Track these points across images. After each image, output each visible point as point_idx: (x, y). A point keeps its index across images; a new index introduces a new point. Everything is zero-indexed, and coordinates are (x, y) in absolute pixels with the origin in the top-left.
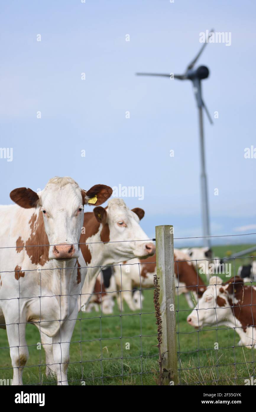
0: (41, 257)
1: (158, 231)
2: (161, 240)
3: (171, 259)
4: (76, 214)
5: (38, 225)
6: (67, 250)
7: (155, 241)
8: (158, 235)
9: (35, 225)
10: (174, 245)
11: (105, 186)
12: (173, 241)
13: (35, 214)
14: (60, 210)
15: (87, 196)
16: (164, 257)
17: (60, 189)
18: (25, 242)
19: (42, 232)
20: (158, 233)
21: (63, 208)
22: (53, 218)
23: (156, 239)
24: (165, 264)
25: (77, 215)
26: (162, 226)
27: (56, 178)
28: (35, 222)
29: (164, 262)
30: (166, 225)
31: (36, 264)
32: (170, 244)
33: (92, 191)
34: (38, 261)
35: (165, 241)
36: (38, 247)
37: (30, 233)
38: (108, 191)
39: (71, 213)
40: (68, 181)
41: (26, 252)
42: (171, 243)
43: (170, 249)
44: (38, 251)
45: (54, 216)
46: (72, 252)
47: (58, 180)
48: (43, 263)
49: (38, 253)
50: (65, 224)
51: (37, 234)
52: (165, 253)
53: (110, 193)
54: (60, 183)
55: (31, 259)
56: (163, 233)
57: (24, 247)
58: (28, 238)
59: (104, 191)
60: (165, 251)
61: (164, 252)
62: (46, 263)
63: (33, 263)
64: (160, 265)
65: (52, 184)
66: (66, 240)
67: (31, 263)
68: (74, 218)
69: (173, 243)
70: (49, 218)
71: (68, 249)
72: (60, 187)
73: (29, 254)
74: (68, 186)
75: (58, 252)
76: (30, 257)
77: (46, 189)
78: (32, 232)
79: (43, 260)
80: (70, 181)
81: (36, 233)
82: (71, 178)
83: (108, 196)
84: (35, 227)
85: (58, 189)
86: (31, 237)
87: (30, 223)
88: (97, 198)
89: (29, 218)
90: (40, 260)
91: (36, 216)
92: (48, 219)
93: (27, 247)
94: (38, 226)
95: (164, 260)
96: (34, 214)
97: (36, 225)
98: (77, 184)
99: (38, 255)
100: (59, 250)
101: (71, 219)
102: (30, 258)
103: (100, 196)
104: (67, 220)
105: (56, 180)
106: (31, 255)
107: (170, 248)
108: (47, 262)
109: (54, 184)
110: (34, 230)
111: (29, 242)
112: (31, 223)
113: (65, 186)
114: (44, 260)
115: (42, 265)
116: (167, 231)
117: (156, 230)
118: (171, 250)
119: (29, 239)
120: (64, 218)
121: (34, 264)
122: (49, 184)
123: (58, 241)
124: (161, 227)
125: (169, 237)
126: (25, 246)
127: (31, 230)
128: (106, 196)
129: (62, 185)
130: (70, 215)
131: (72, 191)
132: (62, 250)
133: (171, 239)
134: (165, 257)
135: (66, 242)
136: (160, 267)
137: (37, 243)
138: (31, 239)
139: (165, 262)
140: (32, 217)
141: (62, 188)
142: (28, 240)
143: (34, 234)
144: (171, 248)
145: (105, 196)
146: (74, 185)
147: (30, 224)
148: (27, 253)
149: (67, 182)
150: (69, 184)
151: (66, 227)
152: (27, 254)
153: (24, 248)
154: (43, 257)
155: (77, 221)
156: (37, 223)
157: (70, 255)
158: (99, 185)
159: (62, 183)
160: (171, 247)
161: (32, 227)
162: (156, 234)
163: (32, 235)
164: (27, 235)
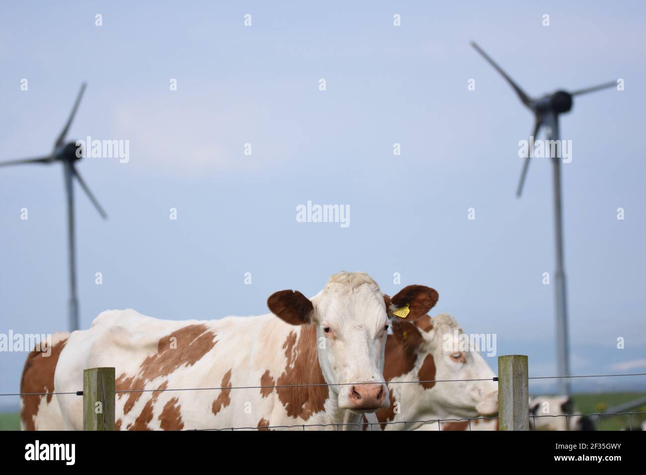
0: (304, 406)
1: (502, 364)
2: (508, 381)
3: (523, 412)
4: (380, 334)
5: (300, 351)
6: (375, 394)
7: (497, 382)
8: (502, 371)
9: (294, 351)
10: (529, 387)
11: (426, 287)
12: (527, 382)
13: (293, 333)
14: (355, 328)
15: (393, 305)
16: (512, 408)
17: (351, 292)
18: (276, 380)
19: (306, 363)
20: (502, 368)
21: (360, 323)
22: (343, 340)
23: (499, 378)
24: (514, 420)
25: (381, 336)
26: (509, 356)
27: (344, 274)
28: (294, 347)
29: (511, 418)
30: (516, 356)
31: (295, 417)
32: (523, 387)
33: (403, 296)
34: (299, 412)
35: (513, 382)
36: (299, 387)
37: (285, 364)
38: (430, 296)
39: (373, 333)
40: (364, 279)
41: (277, 396)
42: (524, 385)
43: (522, 396)
44: (298, 394)
45: (345, 336)
46: (381, 397)
47: (347, 278)
48: (306, 416)
49: (298, 400)
50: (368, 350)
51: (298, 366)
52: (514, 402)
53: (434, 299)
54: (352, 282)
55: (287, 409)
56: (510, 369)
57: (275, 388)
58: (282, 372)
59: (422, 296)
60: (514, 399)
61: (512, 401)
62: (312, 415)
63: (289, 415)
64: (506, 422)
65: (337, 284)
66: (373, 377)
67: (286, 415)
68: (377, 341)
69: (527, 385)
70: (336, 340)
71: (376, 392)
72: (351, 289)
73: (283, 399)
74: (364, 288)
75: (359, 397)
76: (284, 405)
77: (326, 292)
78: (289, 362)
79: (308, 411)
80: (367, 279)
81: (295, 365)
82: (367, 275)
83: (431, 304)
84: (293, 354)
85: (349, 292)
86: (287, 371)
87: (284, 347)
88: (409, 308)
89: (283, 339)
90: (302, 410)
91: (295, 336)
92: (334, 341)
93: (280, 388)
94: (298, 352)
95: (512, 414)
96: (291, 332)
97: (296, 351)
98: (377, 286)
99: (299, 402)
100: (360, 393)
101: (374, 343)
102: (285, 407)
103: (416, 304)
104: (368, 343)
105: (344, 277)
106: (286, 402)
107: (522, 393)
108: (314, 414)
109: (340, 284)
110: (292, 360)
111: (282, 379)
112: (287, 347)
113: (360, 286)
114: (310, 411)
115: (306, 419)
116: (518, 366)
117: (499, 363)
118: (524, 397)
119: (283, 374)
120: (364, 340)
121: (292, 417)
122: (332, 284)
123: (358, 378)
124: (508, 358)
125: (521, 375)
126: (276, 385)
127: (286, 359)
128: (428, 303)
129: (355, 285)
130: (373, 337)
131: (372, 296)
132: (366, 393)
133: (524, 379)
134: (514, 408)
135: (372, 379)
136: (505, 425)
137: (298, 382)
138: (286, 374)
139: (514, 416)
140: (288, 337)
141: (355, 290)
142: (280, 375)
143: (292, 366)
144: (524, 394)
145: (426, 305)
146: (373, 286)
147: (285, 350)
148: (280, 397)
149: (363, 281)
150: (366, 284)
151: (369, 355)
152: (280, 400)
153: (275, 390)
154: (306, 406)
155: (381, 345)
156: (297, 348)
157: (378, 402)
158: (415, 285)
159: (355, 281)
160: (524, 392)
161: (288, 353)
162: (499, 369)
163: (287, 368)
164: (279, 367)
